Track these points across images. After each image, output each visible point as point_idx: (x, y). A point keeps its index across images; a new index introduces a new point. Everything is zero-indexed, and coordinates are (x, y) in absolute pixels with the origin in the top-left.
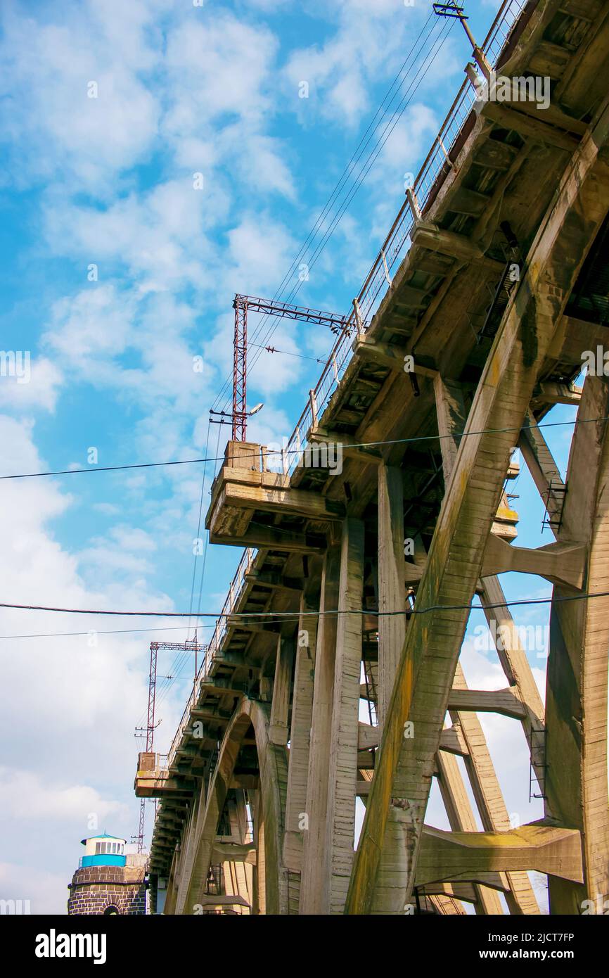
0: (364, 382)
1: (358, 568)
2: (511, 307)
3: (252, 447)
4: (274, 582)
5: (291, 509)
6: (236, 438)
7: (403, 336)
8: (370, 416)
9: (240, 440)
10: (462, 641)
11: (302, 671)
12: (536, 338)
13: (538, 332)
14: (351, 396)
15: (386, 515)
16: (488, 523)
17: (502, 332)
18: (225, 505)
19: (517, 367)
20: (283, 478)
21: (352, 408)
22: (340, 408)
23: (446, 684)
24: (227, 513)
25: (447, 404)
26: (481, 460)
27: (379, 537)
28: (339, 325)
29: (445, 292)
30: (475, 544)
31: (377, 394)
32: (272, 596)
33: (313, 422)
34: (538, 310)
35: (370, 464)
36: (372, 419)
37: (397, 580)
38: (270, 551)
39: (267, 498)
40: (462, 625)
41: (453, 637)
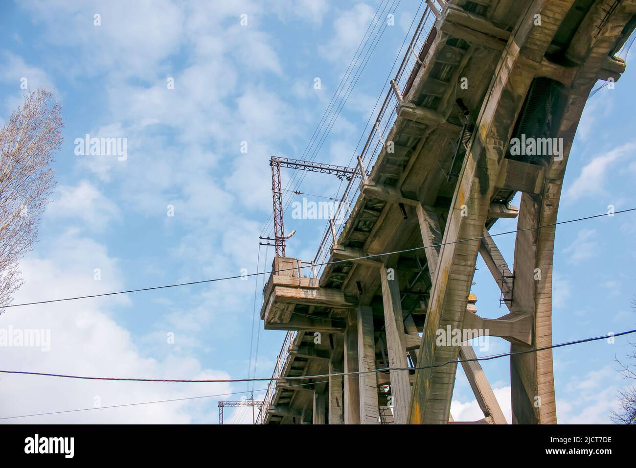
0: (369, 211)
1: (370, 341)
2: (469, 155)
3: (291, 261)
4: (309, 354)
5: (322, 302)
6: (279, 255)
7: (394, 179)
8: (373, 235)
9: (282, 256)
10: (453, 387)
11: (334, 416)
12: (488, 175)
13: (488, 170)
14: (359, 221)
15: (389, 302)
16: (464, 303)
17: (464, 172)
18: (275, 302)
19: (476, 195)
20: (314, 280)
21: (360, 230)
22: (352, 230)
23: (444, 418)
24: (277, 307)
25: (427, 223)
26: (457, 260)
27: (385, 318)
28: (342, 173)
29: (421, 147)
30: (456, 318)
31: (377, 219)
32: (308, 364)
33: (334, 241)
34: (488, 156)
35: (374, 268)
36: (375, 236)
37: (400, 347)
38: (306, 332)
39: (304, 295)
40: (452, 375)
41: (447, 385)
